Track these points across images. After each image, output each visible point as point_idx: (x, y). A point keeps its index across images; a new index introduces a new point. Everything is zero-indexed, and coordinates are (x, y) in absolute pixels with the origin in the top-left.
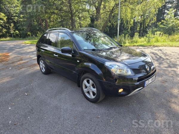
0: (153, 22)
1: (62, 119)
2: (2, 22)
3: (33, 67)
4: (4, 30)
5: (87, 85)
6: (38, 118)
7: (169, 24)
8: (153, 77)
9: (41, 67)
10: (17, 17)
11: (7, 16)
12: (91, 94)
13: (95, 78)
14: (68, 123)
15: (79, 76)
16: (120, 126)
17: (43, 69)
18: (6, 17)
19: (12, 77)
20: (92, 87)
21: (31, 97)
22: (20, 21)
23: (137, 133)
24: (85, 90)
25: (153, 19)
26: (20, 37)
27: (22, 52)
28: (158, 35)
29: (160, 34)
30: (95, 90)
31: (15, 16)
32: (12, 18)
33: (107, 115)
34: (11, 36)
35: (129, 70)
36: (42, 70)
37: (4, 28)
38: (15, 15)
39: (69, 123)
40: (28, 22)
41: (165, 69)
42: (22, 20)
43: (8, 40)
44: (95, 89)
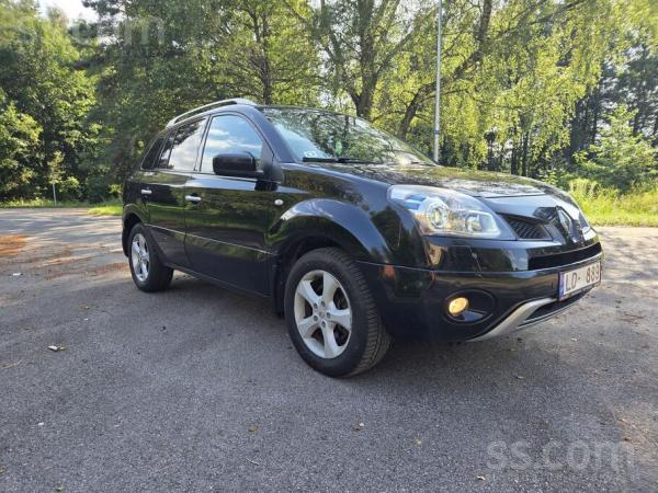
0: (558, 146)
1: (192, 432)
2: (24, 145)
3: (104, 273)
4: (28, 174)
5: (314, 298)
6: (82, 427)
7: (618, 158)
8: (591, 267)
9: (135, 262)
10: (80, 129)
11: (44, 124)
12: (330, 336)
13: (347, 263)
14: (216, 447)
15: (278, 264)
16: (461, 463)
17: (141, 272)
18: (40, 130)
19: (14, 298)
20: (332, 304)
21: (72, 359)
22: (89, 144)
23: (544, 488)
24: (303, 324)
25: (557, 138)
26: (82, 200)
27: (77, 234)
28: (581, 192)
29: (588, 189)
30: (345, 316)
31: (71, 129)
32: (61, 133)
33: (400, 422)
34: (48, 194)
35: (491, 217)
36: (138, 276)
37: (27, 165)
38: (72, 122)
39: (223, 446)
40: (117, 148)
41: (628, 282)
42: (93, 140)
43: (36, 207)
44: (347, 312)
